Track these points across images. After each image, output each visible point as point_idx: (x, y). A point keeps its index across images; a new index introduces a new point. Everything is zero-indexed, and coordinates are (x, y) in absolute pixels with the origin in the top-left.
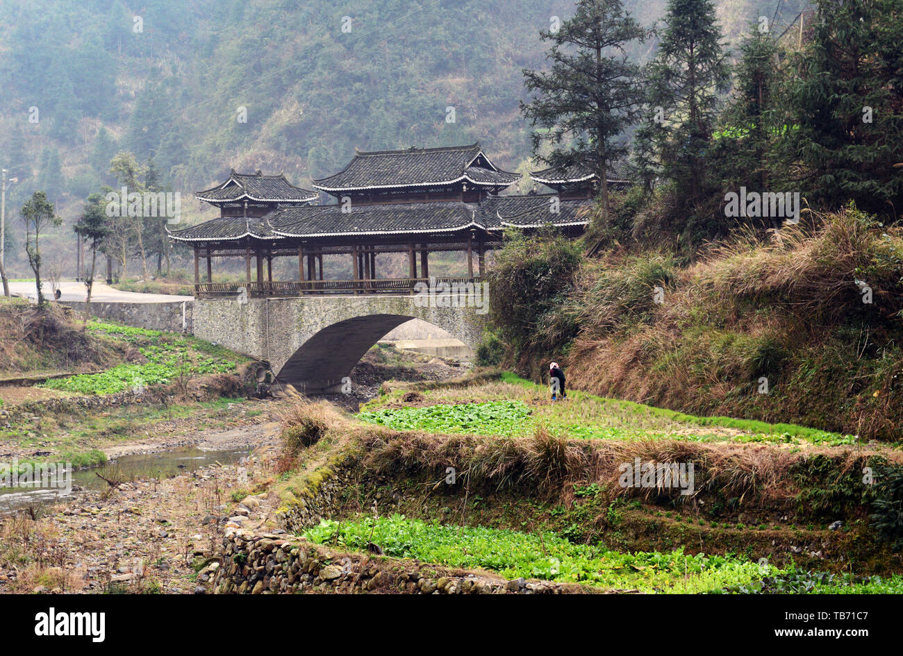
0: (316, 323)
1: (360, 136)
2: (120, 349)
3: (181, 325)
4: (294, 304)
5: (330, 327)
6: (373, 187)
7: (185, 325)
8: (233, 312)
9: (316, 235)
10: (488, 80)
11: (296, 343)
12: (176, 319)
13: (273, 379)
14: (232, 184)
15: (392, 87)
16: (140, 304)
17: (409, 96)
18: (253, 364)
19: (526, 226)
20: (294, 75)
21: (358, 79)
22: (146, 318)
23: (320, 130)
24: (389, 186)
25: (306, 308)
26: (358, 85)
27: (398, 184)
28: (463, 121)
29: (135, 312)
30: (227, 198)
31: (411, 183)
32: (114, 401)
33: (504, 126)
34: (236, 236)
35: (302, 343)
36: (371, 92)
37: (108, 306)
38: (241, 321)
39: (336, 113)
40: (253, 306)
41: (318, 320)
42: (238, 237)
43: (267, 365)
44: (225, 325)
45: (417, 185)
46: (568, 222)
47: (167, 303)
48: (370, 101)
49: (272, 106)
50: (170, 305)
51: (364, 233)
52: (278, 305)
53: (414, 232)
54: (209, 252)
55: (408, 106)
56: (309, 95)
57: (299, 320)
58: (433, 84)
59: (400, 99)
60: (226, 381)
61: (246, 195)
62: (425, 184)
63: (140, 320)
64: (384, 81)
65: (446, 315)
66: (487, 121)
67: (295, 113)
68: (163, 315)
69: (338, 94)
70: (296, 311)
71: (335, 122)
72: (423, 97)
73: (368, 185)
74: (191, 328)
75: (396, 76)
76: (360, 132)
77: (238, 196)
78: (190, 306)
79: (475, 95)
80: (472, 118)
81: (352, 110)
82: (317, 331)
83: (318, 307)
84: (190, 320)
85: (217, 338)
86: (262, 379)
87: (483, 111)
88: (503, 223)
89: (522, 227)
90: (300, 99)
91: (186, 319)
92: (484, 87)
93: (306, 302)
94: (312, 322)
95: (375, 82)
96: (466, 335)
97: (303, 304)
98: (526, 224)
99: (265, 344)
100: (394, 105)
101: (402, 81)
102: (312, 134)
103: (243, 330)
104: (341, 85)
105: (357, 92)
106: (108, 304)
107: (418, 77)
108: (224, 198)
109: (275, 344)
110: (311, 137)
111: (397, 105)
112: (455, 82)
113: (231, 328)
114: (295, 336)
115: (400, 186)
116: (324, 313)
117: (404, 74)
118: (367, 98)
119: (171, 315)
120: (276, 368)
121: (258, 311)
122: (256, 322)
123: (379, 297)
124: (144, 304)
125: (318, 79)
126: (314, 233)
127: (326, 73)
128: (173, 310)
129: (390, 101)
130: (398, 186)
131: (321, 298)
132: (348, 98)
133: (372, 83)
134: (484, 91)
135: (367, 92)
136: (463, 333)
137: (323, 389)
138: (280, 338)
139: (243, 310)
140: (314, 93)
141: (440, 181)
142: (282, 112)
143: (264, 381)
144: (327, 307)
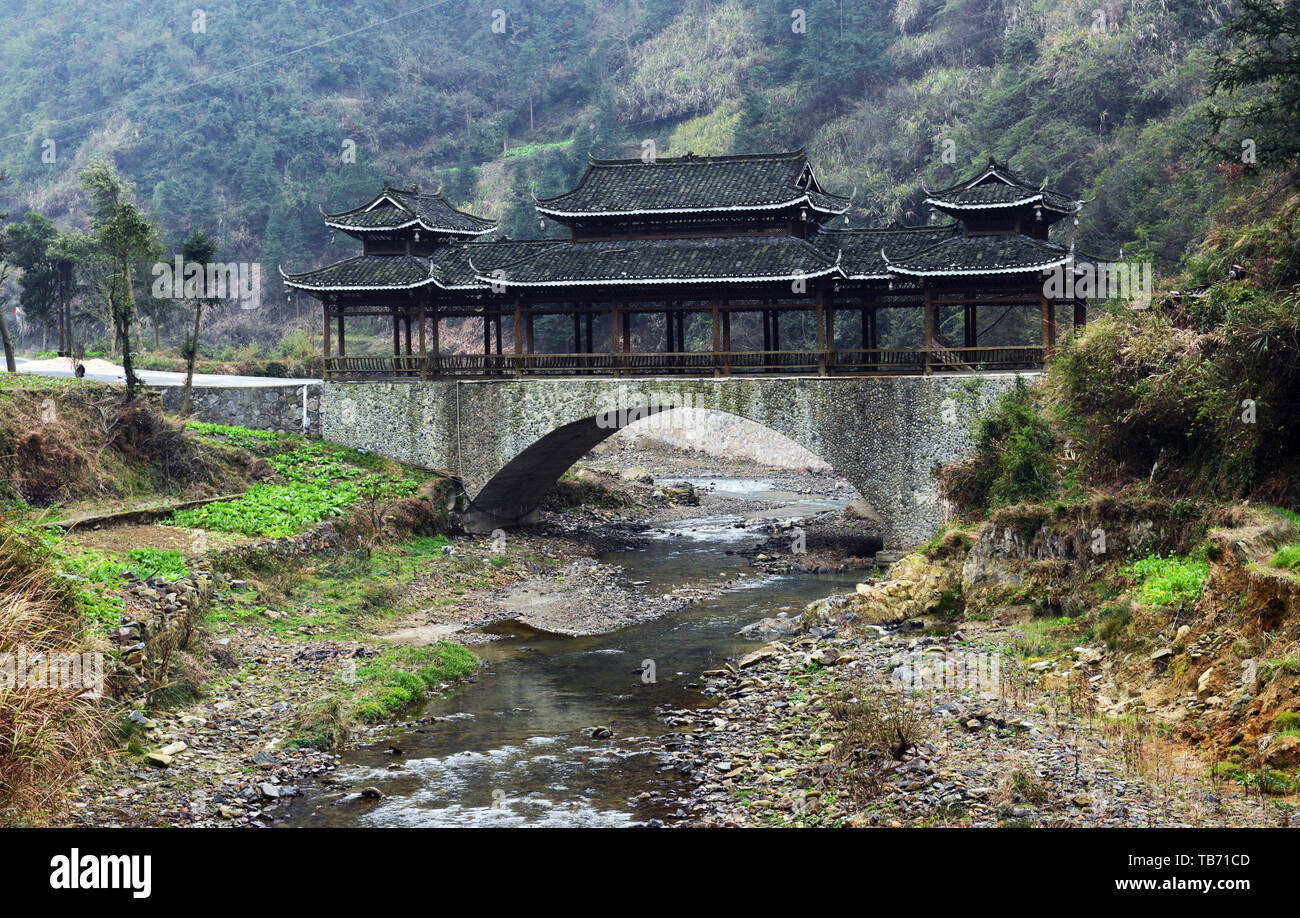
0: (546, 420)
1: (222, 168)
2: (237, 460)
3: (299, 422)
4: (506, 391)
5: (571, 425)
6: (642, 212)
7: (306, 421)
8: (395, 401)
9: (554, 284)
10: (392, 102)
11: (509, 450)
12: (289, 413)
13: (466, 505)
14: (386, 203)
15: (265, 105)
16: (223, 389)
17: (289, 118)
18: (442, 483)
19: (928, 274)
20: (121, 86)
21: (217, 93)
22: (234, 410)
23: (163, 159)
24: (671, 211)
25: (528, 396)
26: (216, 101)
27: (687, 207)
28: (364, 155)
29: (212, 401)
30: (383, 225)
31: (711, 206)
32: (303, 547)
33: (414, 162)
34: (408, 284)
35: (521, 451)
36: (235, 111)
37: (164, 392)
38: (410, 415)
39: (186, 136)
40: (431, 392)
41: (549, 414)
42: (412, 286)
43: (457, 485)
44: (380, 422)
45: (720, 209)
46: (1004, 268)
47: (274, 388)
48: (233, 123)
49: (88, 125)
50: (279, 390)
51: (641, 282)
52: (477, 392)
53: (731, 280)
54: (341, 309)
55: (288, 132)
56: (146, 112)
57: (515, 414)
58: (318, 104)
59: (276, 122)
60: (417, 510)
61: (419, 221)
62: (734, 208)
63: (222, 414)
64: (253, 97)
65: (780, 408)
66: (395, 154)
67: (128, 135)
68: (265, 405)
69: (187, 112)
70: (510, 401)
71: (186, 149)
72: (309, 120)
73: (633, 208)
74: (317, 426)
75: (269, 91)
76: (221, 163)
77: (403, 222)
78: (314, 393)
79: (375, 121)
80: (373, 150)
81: (210, 133)
82: (548, 431)
83: (550, 396)
84: (315, 415)
85: (366, 442)
86: (451, 506)
87: (387, 142)
88: (890, 268)
89: (923, 274)
90: (132, 115)
91: (308, 413)
92: (388, 111)
93: (529, 387)
94: (539, 417)
95: (241, 98)
96: (814, 438)
97: (522, 391)
98: (929, 270)
99: (454, 451)
100: (267, 129)
101: (276, 98)
102: (151, 163)
103: (412, 430)
104: (192, 101)
105: (216, 110)
106: (163, 388)
107: (298, 94)
108: (377, 226)
109: (472, 450)
110: (150, 168)
111: (273, 130)
112: (348, 103)
113: (390, 426)
114: (509, 439)
115: (691, 210)
116: (561, 404)
117: (280, 89)
118: (230, 119)
119: (281, 406)
120: (473, 489)
121: (441, 400)
122: (438, 417)
123: (659, 380)
124: (229, 389)
125: (161, 91)
126: (550, 280)
127: (170, 83)
128: (283, 398)
129: (263, 123)
130: (686, 211)
131: (556, 381)
132: (202, 119)
133: (236, 100)
134: (386, 117)
135: (230, 112)
136: (809, 435)
137: (516, 519)
138: (481, 443)
139: (413, 398)
140: (153, 109)
141: (762, 204)
142: (106, 133)
143: (455, 509)
144: (567, 395)
